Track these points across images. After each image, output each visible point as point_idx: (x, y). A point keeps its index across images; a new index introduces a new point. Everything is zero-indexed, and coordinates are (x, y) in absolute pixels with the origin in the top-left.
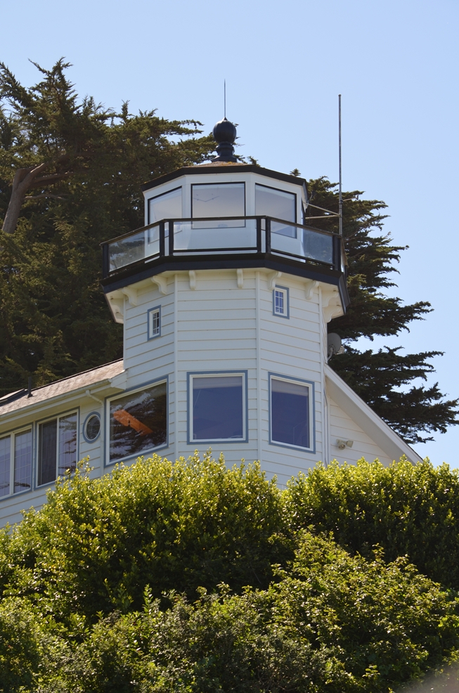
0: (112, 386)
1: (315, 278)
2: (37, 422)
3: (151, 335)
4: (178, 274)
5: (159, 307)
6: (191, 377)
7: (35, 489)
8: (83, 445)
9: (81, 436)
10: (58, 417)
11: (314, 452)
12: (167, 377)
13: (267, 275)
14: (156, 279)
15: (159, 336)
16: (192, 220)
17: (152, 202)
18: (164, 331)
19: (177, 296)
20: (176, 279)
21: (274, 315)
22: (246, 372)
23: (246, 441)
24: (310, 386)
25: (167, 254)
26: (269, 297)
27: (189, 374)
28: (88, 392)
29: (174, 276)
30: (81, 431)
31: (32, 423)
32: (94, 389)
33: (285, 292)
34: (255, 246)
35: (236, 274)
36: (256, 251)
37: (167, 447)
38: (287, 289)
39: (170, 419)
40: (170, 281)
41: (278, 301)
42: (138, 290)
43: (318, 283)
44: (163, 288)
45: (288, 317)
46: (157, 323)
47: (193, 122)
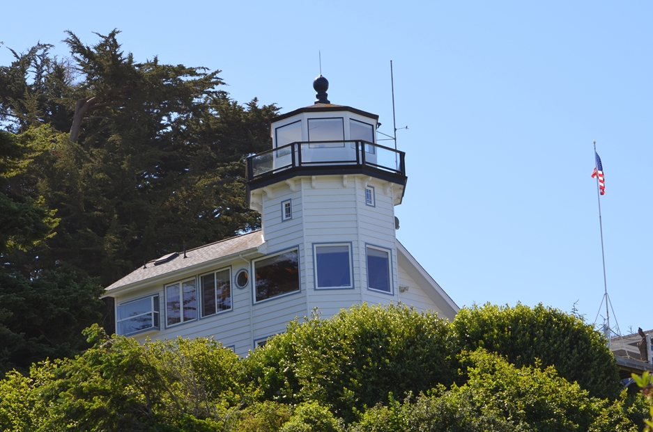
0: (259, 252)
1: (391, 180)
2: (199, 275)
3: (284, 218)
4: (303, 178)
5: (290, 199)
6: (315, 246)
7: (200, 319)
8: (235, 291)
9: (234, 284)
10: (215, 272)
11: (393, 295)
12: (298, 246)
13: (362, 179)
14: (288, 181)
15: (291, 219)
16: (309, 142)
17: (278, 130)
18: (294, 215)
19: (304, 193)
20: (302, 181)
21: (367, 205)
22: (351, 243)
23: (353, 288)
24: (389, 251)
25: (297, 165)
26: (363, 193)
27: (313, 244)
28: (240, 255)
29: (300, 179)
30: (233, 281)
31: (195, 276)
32: (245, 254)
33: (372, 189)
34: (355, 160)
35: (342, 178)
36: (356, 163)
37: (300, 292)
38: (373, 188)
39: (302, 274)
40: (298, 183)
41: (368, 196)
42: (273, 189)
43: (392, 184)
44: (293, 187)
45: (374, 206)
46: (288, 210)
47: (203, 68)
